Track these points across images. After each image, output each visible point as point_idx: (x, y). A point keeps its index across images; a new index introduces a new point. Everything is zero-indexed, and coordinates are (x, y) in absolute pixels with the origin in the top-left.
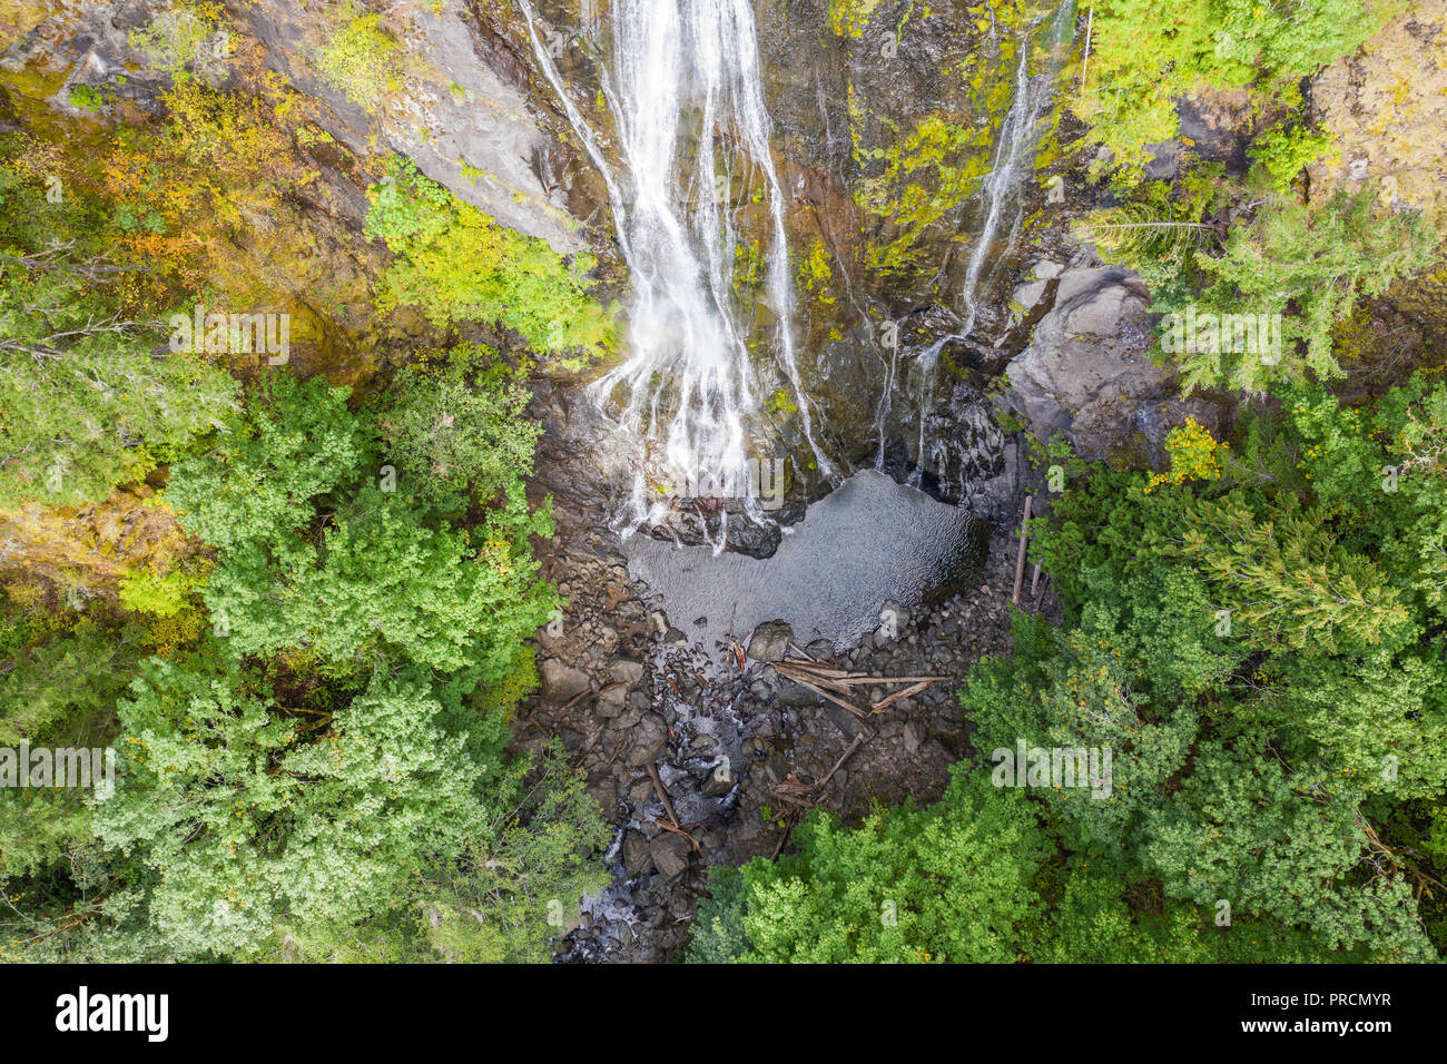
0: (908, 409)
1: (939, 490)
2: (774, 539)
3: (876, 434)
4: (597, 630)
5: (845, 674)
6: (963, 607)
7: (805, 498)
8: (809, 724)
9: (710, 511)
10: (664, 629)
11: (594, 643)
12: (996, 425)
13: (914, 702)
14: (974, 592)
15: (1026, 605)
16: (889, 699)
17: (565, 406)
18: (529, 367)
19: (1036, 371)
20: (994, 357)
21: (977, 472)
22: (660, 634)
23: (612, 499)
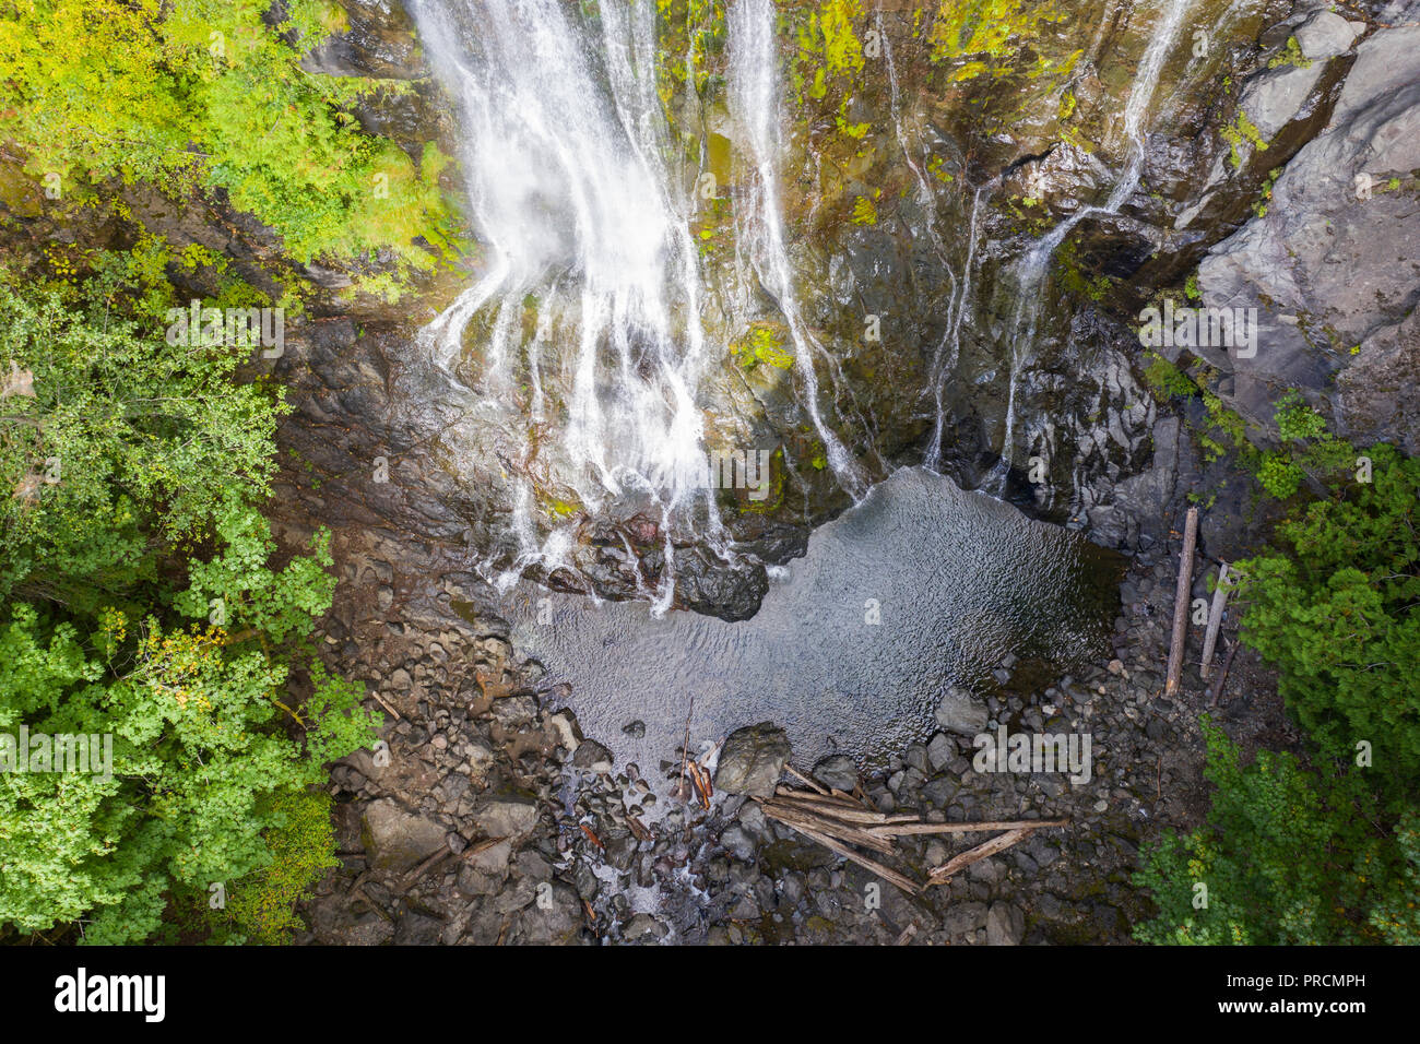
0: (990, 359)
1: (1034, 499)
2: (755, 588)
3: (929, 405)
4: (456, 750)
5: (881, 818)
6: (1079, 698)
7: (807, 518)
8: (821, 898)
9: (645, 544)
10: (571, 743)
11: (452, 771)
12: (1143, 385)
13: (1001, 865)
14: (1097, 671)
15: (1191, 695)
16: (958, 860)
17: (383, 364)
18: (302, 293)
19: (1267, 269)
20: (1173, 248)
21: (1104, 467)
22: (566, 752)
23: (479, 524)
